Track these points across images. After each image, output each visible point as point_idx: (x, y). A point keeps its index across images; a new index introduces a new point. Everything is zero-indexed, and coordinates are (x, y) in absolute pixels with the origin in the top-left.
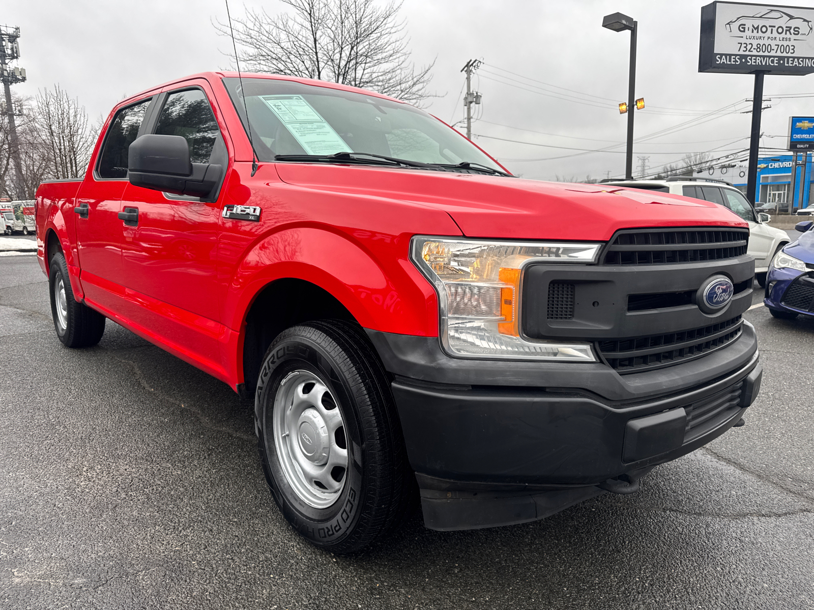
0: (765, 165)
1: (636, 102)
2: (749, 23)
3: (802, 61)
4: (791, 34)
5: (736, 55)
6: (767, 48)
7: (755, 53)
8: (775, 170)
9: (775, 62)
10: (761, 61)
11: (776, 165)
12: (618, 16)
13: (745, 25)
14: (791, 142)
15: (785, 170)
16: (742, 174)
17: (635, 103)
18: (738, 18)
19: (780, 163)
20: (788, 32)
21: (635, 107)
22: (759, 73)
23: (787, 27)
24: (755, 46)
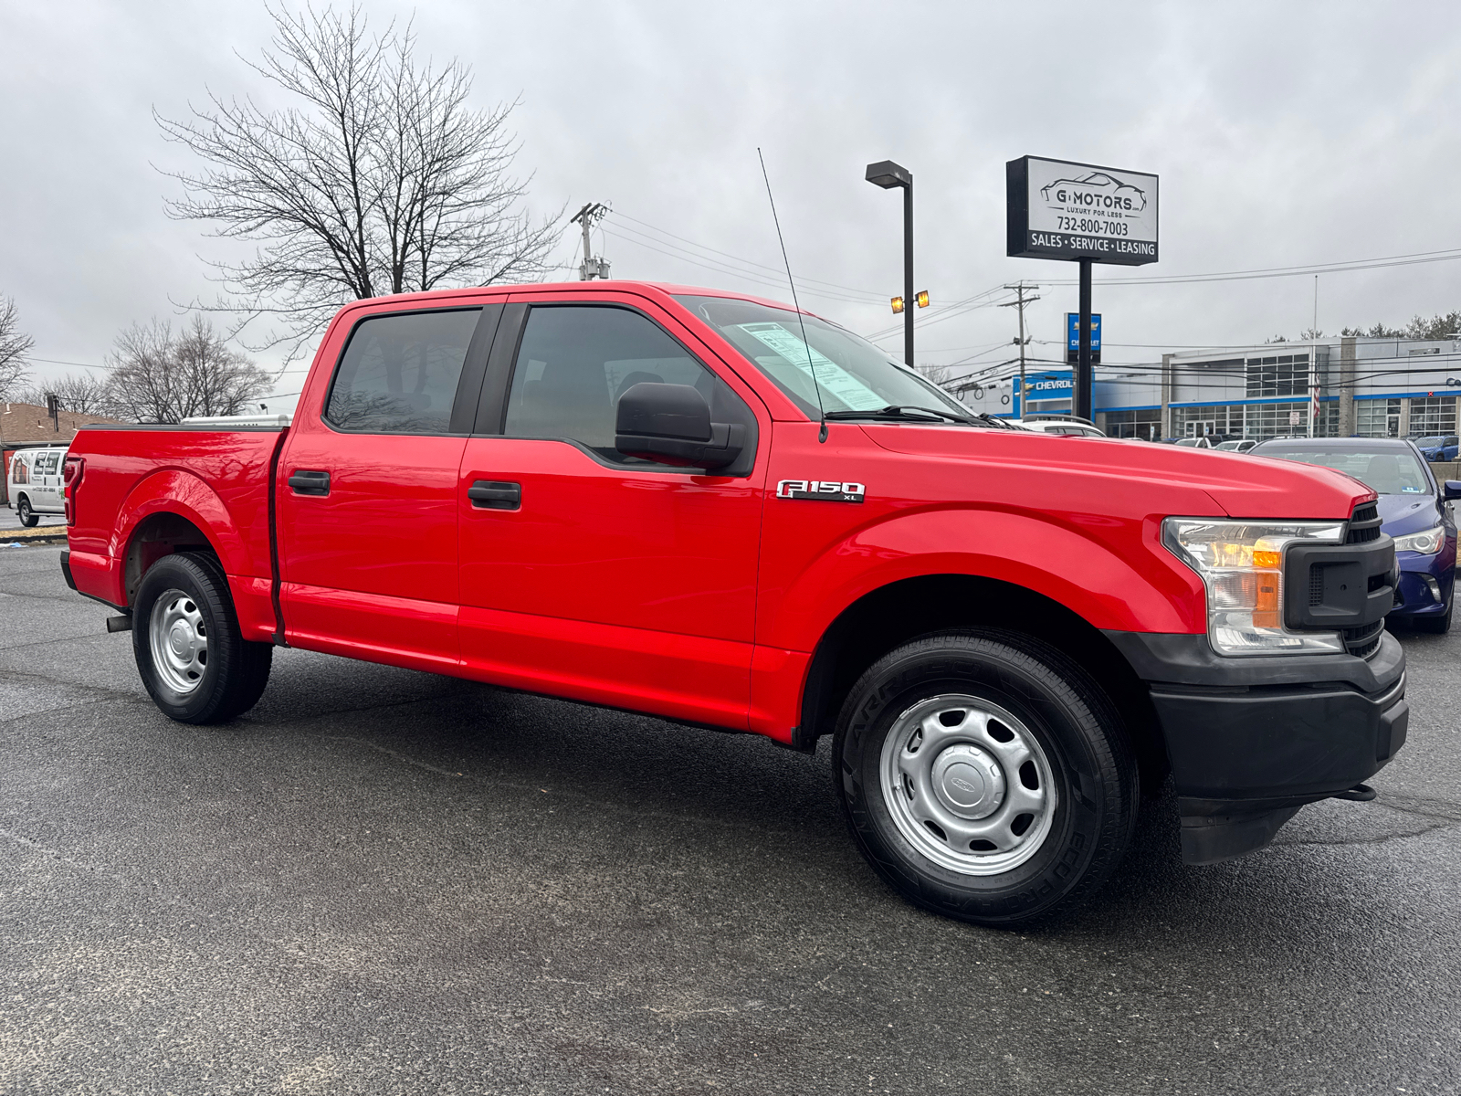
0: (1031, 386)
1: (917, 296)
2: (1070, 190)
3: (1137, 246)
4: (1121, 208)
5: (1057, 234)
6: (1093, 226)
7: (1079, 232)
8: (1044, 393)
9: (1106, 246)
10: (1088, 244)
11: (1046, 385)
12: (888, 165)
13: (1065, 192)
14: (1069, 351)
15: (1059, 392)
16: (1005, 399)
17: (914, 298)
18: (1056, 182)
19: (1052, 382)
20: (1118, 205)
21: (915, 304)
22: (1086, 261)
23: (1116, 198)
24: (1079, 223)
